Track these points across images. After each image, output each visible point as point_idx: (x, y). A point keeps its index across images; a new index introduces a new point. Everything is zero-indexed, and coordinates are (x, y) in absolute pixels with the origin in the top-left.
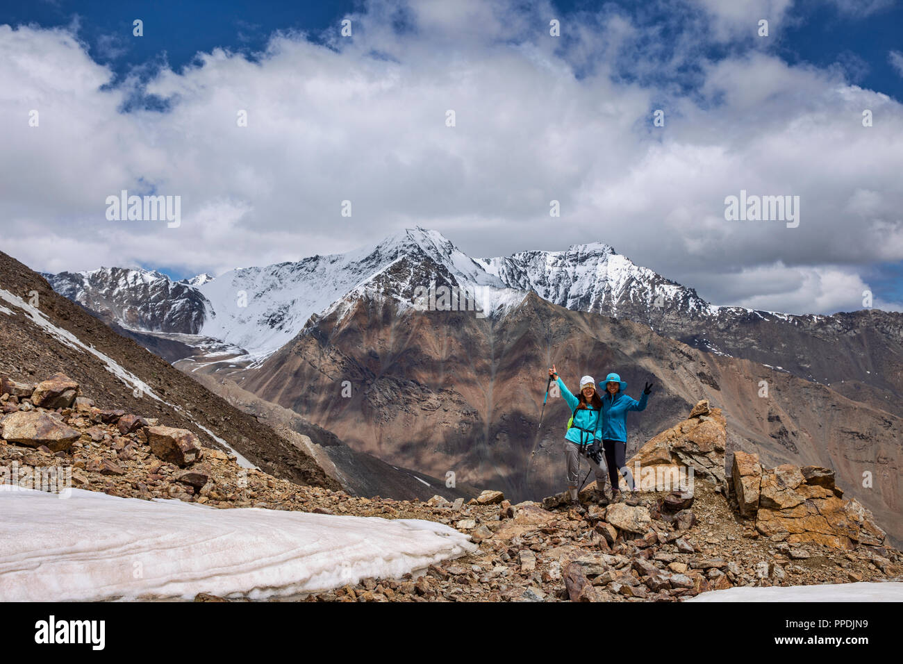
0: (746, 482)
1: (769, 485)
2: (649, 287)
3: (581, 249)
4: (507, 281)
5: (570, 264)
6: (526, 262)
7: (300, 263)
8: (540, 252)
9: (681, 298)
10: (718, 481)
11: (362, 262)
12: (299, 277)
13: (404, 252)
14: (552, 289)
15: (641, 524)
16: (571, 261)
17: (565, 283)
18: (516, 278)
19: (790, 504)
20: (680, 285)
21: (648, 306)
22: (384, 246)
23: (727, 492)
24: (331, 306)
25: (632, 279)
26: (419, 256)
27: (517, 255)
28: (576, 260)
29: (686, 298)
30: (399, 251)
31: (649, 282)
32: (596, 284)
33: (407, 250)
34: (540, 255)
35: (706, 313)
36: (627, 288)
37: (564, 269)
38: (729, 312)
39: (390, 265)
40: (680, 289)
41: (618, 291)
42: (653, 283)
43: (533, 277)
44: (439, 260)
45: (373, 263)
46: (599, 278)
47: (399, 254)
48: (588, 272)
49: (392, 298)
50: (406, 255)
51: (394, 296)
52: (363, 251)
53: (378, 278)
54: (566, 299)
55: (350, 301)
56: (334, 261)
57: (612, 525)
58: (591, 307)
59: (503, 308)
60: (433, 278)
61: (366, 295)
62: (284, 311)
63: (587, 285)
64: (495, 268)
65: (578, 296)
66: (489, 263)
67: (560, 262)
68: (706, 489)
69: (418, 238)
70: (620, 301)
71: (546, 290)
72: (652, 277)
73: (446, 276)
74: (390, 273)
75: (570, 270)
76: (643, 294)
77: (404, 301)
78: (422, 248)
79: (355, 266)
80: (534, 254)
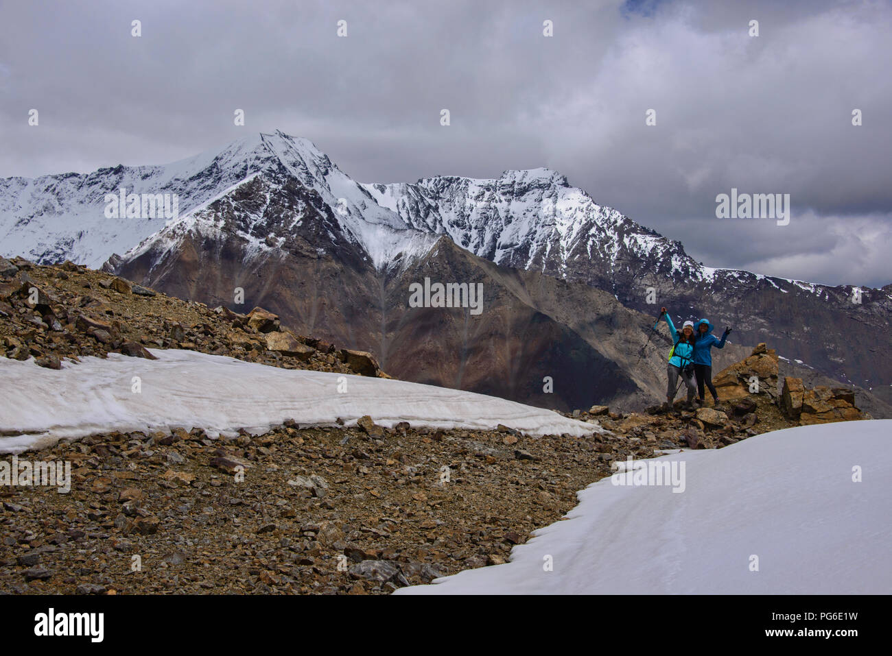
0: (793, 395)
1: (809, 397)
2: (616, 237)
3: (518, 176)
4: (409, 219)
5: (503, 198)
6: (438, 192)
7: (94, 176)
8: (459, 179)
9: (660, 254)
10: (773, 397)
11: (192, 179)
12: (91, 197)
13: (257, 169)
14: (474, 234)
15: (722, 420)
16: (504, 194)
17: (494, 226)
18: (422, 214)
19: (822, 410)
20: (660, 236)
21: (612, 264)
22: (225, 157)
23: (779, 404)
24: (142, 244)
25: (590, 224)
26: (280, 176)
27: (425, 181)
28: (512, 193)
29: (668, 254)
30: (249, 166)
31: (616, 229)
32: (539, 229)
33: (261, 165)
34: (459, 183)
35: (696, 277)
36: (583, 237)
37: (493, 204)
38: (729, 277)
39: (234, 187)
40: (659, 241)
41: (570, 240)
42: (621, 231)
43: (448, 215)
44: (309, 183)
45: (209, 182)
46: (543, 220)
47: (249, 171)
48: (528, 210)
49: (237, 236)
50: (260, 173)
51: (240, 233)
52: (193, 162)
53: (216, 205)
54: (493, 249)
55: (172, 238)
56: (147, 176)
57: (701, 420)
58: (530, 262)
59: (402, 258)
60: (300, 209)
61: (197, 230)
62: (66, 248)
63: (524, 230)
64: (392, 200)
65: (512, 245)
66: (383, 191)
67: (487, 194)
68: (764, 402)
69: (279, 150)
70: (573, 256)
71: (466, 235)
72: (620, 222)
73: (320, 208)
74: (234, 199)
75: (502, 206)
76: (606, 246)
77: (254, 242)
78: (285, 164)
79: (179, 185)
80: (450, 181)
